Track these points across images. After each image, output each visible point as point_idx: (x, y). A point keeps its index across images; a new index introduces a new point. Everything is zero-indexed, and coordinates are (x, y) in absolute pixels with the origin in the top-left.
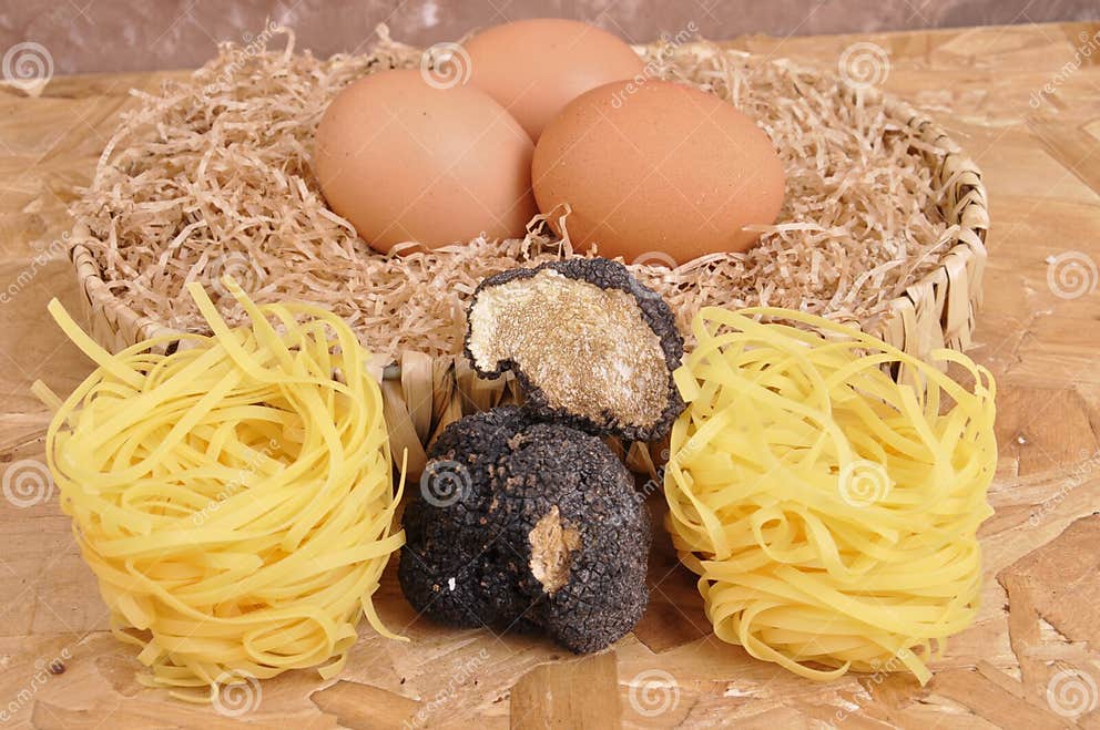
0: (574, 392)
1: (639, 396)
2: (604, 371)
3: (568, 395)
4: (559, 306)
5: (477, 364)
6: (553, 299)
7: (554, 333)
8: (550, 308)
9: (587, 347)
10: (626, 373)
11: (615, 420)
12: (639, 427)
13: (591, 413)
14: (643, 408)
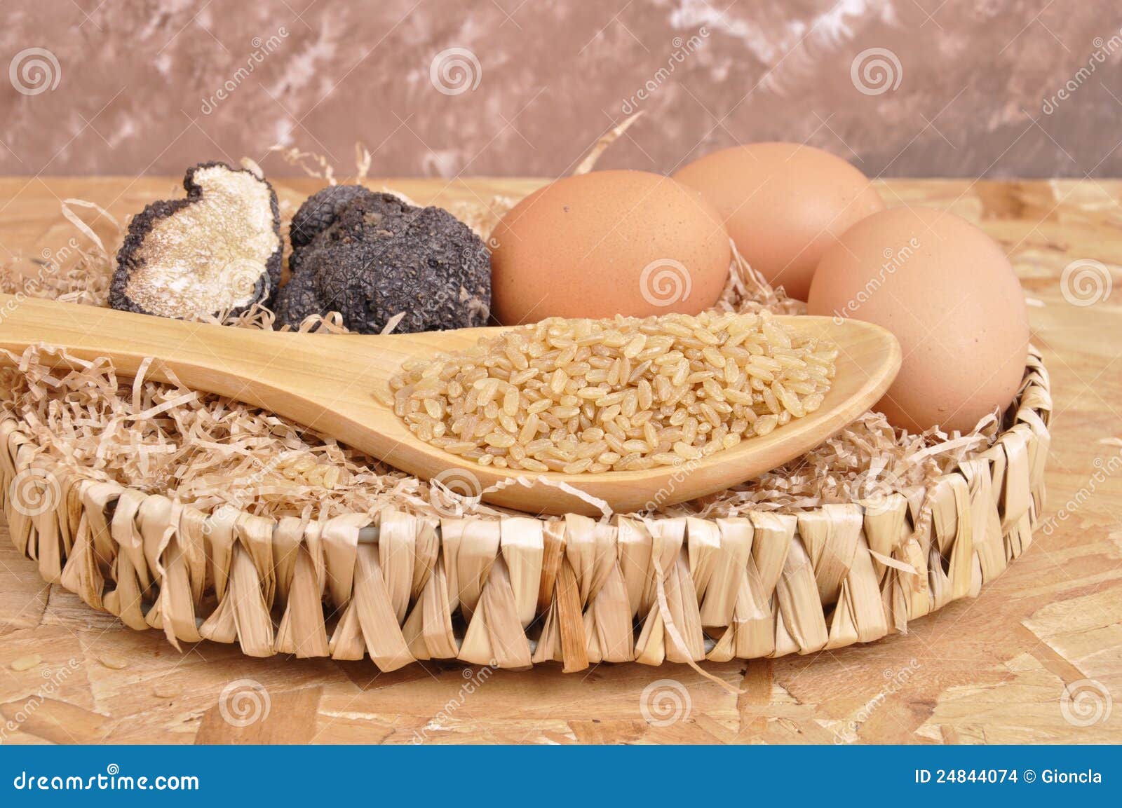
0: (165, 242)
1: (154, 292)
2: (181, 269)
3: (162, 236)
4: (243, 247)
5: (202, 169)
6: (250, 243)
7: (221, 238)
8: (242, 239)
9: (204, 260)
10: (177, 286)
11: (135, 267)
12: (126, 285)
13: (142, 250)
14: (143, 293)
